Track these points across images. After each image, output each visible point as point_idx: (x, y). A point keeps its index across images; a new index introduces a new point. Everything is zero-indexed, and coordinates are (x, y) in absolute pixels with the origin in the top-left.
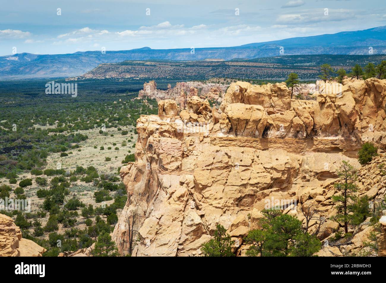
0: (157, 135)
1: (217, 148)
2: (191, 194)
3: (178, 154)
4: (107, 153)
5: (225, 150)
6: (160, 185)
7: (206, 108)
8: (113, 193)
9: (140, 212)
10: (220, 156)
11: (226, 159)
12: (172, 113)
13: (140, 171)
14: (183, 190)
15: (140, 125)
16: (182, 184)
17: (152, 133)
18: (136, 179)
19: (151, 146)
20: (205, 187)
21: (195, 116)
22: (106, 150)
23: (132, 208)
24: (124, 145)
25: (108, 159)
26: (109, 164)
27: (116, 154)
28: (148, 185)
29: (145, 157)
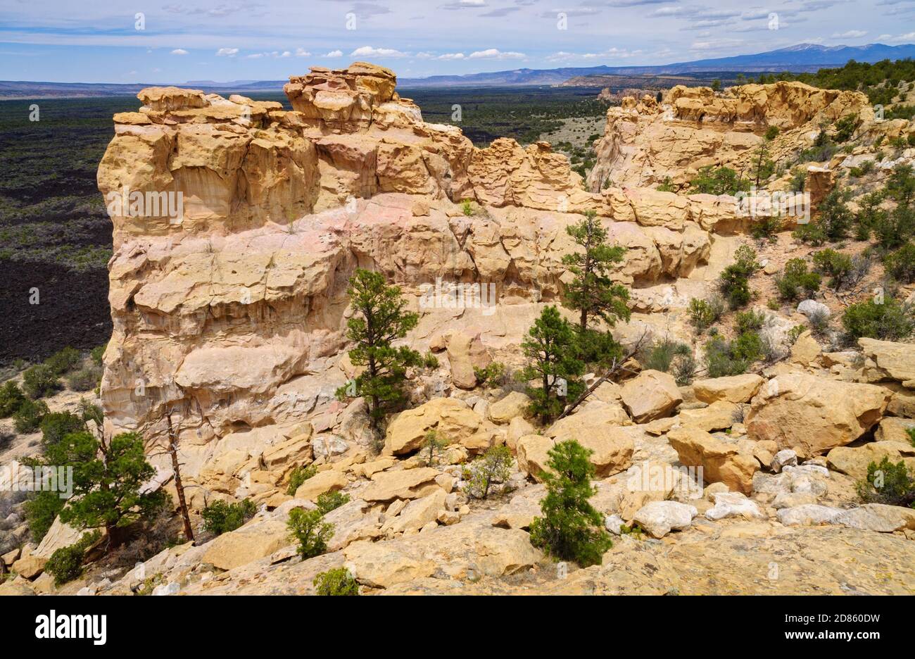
0: (620, 120)
1: (667, 127)
2: (648, 157)
3: (633, 133)
4: (577, 134)
5: (672, 128)
6: (620, 152)
7: (654, 103)
8: (582, 159)
9: (605, 169)
10: (669, 133)
11: (673, 135)
12: (631, 106)
13: (607, 143)
14: (643, 154)
15: (609, 113)
16: (642, 150)
17: (617, 119)
18: (604, 148)
19: (616, 127)
20: (657, 152)
21: (646, 108)
22: (577, 132)
23: (600, 166)
24: (588, 129)
25: (578, 138)
26: (579, 141)
27: (583, 134)
28: (612, 152)
29: (611, 135)
